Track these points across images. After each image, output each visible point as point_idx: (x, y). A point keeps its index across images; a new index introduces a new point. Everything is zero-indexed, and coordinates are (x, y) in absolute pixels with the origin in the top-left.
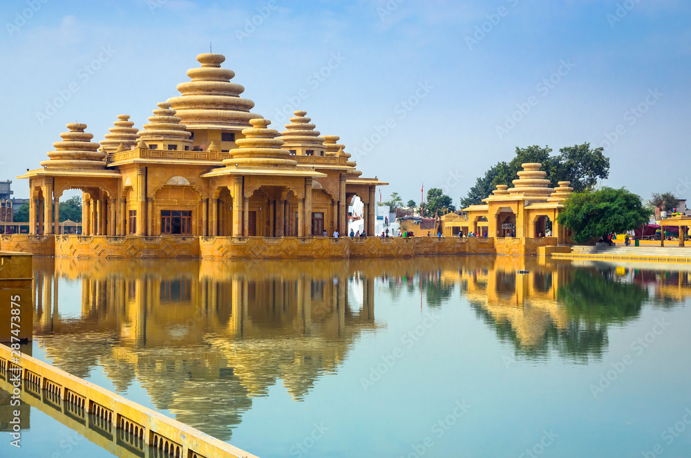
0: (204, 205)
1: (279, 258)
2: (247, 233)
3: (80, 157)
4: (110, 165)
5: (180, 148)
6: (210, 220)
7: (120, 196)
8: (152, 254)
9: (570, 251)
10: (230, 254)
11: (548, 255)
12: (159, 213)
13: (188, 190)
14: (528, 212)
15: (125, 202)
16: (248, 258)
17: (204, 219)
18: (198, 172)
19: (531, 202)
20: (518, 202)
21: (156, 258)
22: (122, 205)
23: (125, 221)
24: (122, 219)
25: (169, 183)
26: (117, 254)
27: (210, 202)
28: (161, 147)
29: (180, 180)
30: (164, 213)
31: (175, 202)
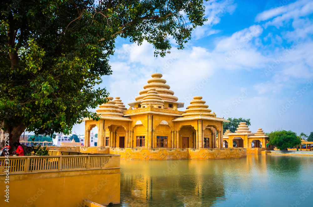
0: (173, 134)
1: (224, 159)
2: (204, 147)
3: (113, 111)
4: (125, 115)
5: (162, 107)
6: (175, 141)
7: (131, 129)
8: (171, 158)
9: (270, 153)
10: (207, 157)
11: (266, 154)
12: (156, 137)
13: (167, 126)
14: (249, 138)
15: (133, 132)
16: (215, 159)
17: (173, 141)
18: (171, 119)
19: (249, 135)
20: (245, 135)
21: (173, 160)
22: (132, 133)
23: (133, 141)
24: (132, 140)
25: (161, 123)
26: (155, 158)
27: (175, 132)
28: (155, 106)
29: (165, 122)
30: (158, 137)
31: (162, 132)
